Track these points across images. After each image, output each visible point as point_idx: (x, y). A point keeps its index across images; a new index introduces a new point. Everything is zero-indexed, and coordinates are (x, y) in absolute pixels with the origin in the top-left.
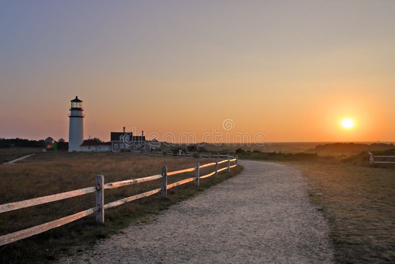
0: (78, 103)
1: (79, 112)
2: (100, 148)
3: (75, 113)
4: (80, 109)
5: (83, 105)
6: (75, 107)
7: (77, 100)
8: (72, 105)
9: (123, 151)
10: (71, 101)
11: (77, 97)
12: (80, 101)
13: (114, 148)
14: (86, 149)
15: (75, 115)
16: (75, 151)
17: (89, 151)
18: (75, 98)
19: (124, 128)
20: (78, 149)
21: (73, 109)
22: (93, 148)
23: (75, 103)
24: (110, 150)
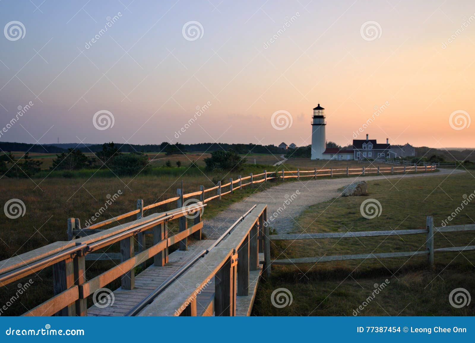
0: (320, 111)
1: (321, 119)
2: (342, 156)
3: (318, 120)
4: (322, 117)
5: (324, 113)
6: (317, 114)
7: (319, 108)
8: (314, 113)
9: (365, 160)
10: (314, 109)
11: (319, 105)
12: (322, 109)
13: (356, 157)
14: (328, 157)
15: (318, 123)
16: (318, 159)
17: (332, 159)
18: (317, 106)
19: (367, 135)
20: (321, 157)
21: (315, 117)
22: (335, 156)
23: (317, 111)
24: (352, 158)
